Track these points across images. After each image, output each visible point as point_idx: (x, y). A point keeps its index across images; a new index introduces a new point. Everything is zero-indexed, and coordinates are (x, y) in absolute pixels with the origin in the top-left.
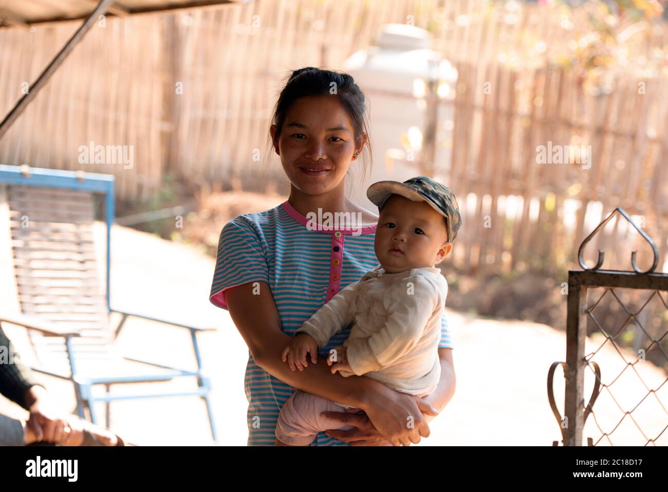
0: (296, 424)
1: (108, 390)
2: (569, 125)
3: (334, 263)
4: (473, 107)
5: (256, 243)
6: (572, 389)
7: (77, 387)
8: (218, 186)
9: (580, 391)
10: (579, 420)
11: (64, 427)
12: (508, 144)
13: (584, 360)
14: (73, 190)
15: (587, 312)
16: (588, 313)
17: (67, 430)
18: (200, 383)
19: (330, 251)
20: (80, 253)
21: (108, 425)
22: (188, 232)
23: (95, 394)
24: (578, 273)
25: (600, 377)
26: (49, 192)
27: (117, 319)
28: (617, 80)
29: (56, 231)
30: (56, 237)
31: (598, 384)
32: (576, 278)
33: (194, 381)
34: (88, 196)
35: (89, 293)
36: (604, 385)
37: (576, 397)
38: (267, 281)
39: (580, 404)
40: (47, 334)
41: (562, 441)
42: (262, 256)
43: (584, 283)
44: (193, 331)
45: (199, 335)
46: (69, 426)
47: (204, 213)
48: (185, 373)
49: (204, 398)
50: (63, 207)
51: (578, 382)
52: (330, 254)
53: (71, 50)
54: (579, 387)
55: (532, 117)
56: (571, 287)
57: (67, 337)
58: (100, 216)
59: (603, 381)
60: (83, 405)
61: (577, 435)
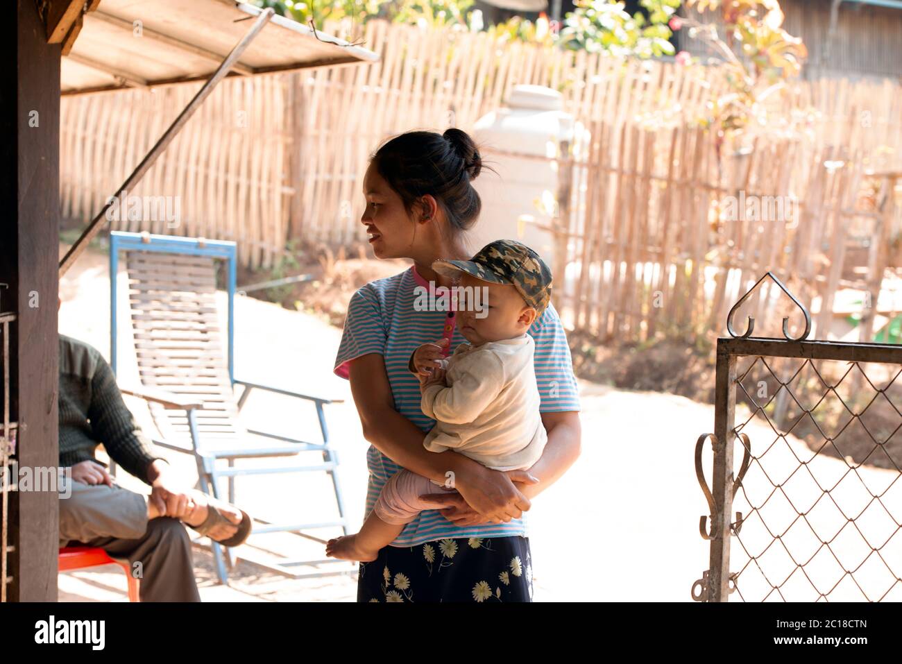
0: (396, 507)
1: (231, 465)
2: (708, 188)
3: (446, 330)
4: (608, 170)
5: (375, 313)
6: (721, 461)
7: (200, 461)
8: (342, 253)
9: (729, 464)
10: (727, 495)
11: (187, 502)
12: (646, 207)
13: (734, 431)
14: (195, 256)
15: (736, 381)
16: (738, 382)
17: (191, 505)
18: (327, 457)
19: (445, 317)
20: (202, 322)
21: (231, 500)
22: (311, 300)
23: (218, 468)
24: (728, 340)
25: (750, 449)
26: (170, 259)
27: (240, 389)
28: (756, 141)
29: (177, 300)
30: (178, 305)
31: (747, 456)
32: (725, 346)
33: (320, 454)
34: (210, 262)
35: (211, 363)
36: (754, 458)
37: (725, 470)
38: (381, 352)
39: (729, 478)
40: (169, 405)
41: (710, 516)
42: (380, 327)
43: (733, 351)
44: (319, 403)
45: (324, 406)
46: (192, 501)
47: (329, 281)
48: (311, 447)
49: (331, 472)
50: (184, 274)
51: (728, 455)
52: (444, 320)
53: (194, 111)
54: (728, 460)
55: (670, 180)
56: (720, 356)
57: (189, 409)
58: (222, 285)
59: (753, 453)
60: (206, 479)
61: (726, 509)
